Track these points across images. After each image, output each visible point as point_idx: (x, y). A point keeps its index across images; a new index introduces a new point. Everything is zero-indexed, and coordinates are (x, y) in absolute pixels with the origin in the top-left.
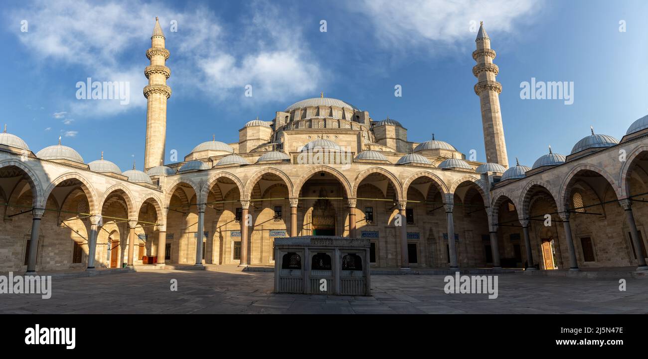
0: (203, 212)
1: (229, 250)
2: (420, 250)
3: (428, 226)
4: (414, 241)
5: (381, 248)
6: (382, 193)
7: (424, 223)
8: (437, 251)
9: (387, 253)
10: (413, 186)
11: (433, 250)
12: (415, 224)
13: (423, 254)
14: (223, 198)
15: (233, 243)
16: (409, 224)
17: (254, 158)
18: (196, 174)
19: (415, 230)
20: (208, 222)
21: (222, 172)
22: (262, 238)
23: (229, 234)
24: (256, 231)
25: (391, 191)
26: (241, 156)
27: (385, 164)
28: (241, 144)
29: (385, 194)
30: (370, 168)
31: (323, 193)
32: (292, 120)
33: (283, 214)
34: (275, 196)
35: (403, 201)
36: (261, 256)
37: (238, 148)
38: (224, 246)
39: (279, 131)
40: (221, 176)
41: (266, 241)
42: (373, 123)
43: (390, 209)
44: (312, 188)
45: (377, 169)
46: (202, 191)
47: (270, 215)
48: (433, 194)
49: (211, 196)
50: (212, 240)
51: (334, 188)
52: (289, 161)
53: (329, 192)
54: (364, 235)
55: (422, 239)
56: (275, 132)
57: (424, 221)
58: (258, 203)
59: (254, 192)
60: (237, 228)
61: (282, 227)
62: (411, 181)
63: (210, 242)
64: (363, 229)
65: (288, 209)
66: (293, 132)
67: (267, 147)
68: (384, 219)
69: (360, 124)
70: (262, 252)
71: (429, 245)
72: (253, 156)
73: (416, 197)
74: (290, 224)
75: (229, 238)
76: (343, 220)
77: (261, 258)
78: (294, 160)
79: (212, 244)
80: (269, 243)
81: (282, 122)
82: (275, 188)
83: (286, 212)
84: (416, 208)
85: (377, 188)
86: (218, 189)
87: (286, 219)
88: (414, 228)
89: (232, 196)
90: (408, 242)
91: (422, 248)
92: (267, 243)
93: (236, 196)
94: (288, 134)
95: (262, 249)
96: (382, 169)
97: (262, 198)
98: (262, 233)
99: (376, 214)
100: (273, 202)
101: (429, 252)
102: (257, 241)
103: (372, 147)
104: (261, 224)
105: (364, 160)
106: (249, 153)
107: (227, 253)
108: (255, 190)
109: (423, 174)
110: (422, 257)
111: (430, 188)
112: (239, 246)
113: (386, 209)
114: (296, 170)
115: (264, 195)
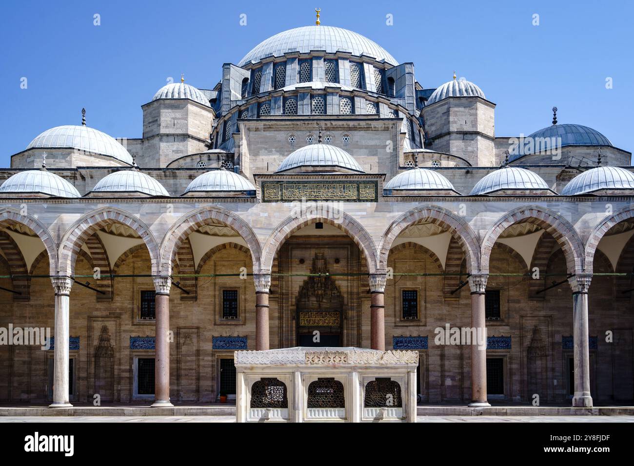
0: (66, 295)
1: (127, 375)
2: (511, 369)
3: (529, 323)
4: (500, 352)
5: (431, 367)
6: (437, 260)
7: (522, 317)
8: (546, 371)
9: (443, 377)
10: (502, 241)
11: (539, 370)
12: (502, 321)
13: (516, 378)
14: (112, 266)
15: (136, 361)
16: (491, 320)
17: (178, 181)
18: (45, 206)
19: (503, 331)
20: (77, 318)
21: (109, 208)
22: (198, 353)
23: (127, 343)
24: (186, 337)
25: (456, 256)
26: (149, 174)
27: (445, 198)
28: (146, 144)
29: (443, 261)
30: (416, 208)
31: (320, 264)
32: (255, 91)
33: (242, 305)
34: (223, 268)
35: (480, 276)
36: (198, 387)
37: (140, 154)
38: (116, 367)
39: (229, 119)
40: (106, 218)
41: (206, 358)
42: (422, 97)
43: (452, 292)
44: (297, 253)
45: (429, 210)
46: (62, 246)
47: (215, 308)
48: (545, 256)
49: (82, 261)
50: (88, 355)
51: (342, 253)
52: (252, 194)
53: (332, 261)
54: (398, 343)
55: (515, 349)
56: (222, 121)
57: (523, 313)
58: (189, 282)
59: (180, 260)
60: (144, 332)
61: (238, 331)
62: (500, 231)
63: (83, 359)
64: (398, 332)
65: (250, 296)
66: (261, 125)
67: (205, 158)
68: (440, 312)
69: (396, 100)
70: (198, 379)
71: (530, 359)
72: (175, 176)
73: (509, 264)
74: (255, 326)
75: (127, 352)
76: (359, 316)
77: (198, 391)
78: (263, 192)
79: (88, 362)
80: (212, 361)
81: (235, 93)
82: (224, 251)
83: (245, 302)
84: (506, 287)
85: (426, 251)
86: (100, 246)
87: (247, 315)
88: (501, 327)
89: (132, 264)
90: (487, 356)
91: (515, 366)
92: (208, 361)
93: (139, 264)
94: (249, 129)
95: (199, 373)
96: (439, 210)
97: (197, 272)
98: (198, 341)
99: (423, 303)
100: (220, 280)
101: (529, 373)
102: (189, 358)
103: (420, 158)
104: (196, 325)
105: (404, 192)
106: (167, 169)
107: (123, 382)
108: (182, 254)
109: (527, 214)
110: (513, 383)
111: (540, 244)
112: (148, 368)
113: (444, 293)
114: (266, 215)
115: (200, 266)
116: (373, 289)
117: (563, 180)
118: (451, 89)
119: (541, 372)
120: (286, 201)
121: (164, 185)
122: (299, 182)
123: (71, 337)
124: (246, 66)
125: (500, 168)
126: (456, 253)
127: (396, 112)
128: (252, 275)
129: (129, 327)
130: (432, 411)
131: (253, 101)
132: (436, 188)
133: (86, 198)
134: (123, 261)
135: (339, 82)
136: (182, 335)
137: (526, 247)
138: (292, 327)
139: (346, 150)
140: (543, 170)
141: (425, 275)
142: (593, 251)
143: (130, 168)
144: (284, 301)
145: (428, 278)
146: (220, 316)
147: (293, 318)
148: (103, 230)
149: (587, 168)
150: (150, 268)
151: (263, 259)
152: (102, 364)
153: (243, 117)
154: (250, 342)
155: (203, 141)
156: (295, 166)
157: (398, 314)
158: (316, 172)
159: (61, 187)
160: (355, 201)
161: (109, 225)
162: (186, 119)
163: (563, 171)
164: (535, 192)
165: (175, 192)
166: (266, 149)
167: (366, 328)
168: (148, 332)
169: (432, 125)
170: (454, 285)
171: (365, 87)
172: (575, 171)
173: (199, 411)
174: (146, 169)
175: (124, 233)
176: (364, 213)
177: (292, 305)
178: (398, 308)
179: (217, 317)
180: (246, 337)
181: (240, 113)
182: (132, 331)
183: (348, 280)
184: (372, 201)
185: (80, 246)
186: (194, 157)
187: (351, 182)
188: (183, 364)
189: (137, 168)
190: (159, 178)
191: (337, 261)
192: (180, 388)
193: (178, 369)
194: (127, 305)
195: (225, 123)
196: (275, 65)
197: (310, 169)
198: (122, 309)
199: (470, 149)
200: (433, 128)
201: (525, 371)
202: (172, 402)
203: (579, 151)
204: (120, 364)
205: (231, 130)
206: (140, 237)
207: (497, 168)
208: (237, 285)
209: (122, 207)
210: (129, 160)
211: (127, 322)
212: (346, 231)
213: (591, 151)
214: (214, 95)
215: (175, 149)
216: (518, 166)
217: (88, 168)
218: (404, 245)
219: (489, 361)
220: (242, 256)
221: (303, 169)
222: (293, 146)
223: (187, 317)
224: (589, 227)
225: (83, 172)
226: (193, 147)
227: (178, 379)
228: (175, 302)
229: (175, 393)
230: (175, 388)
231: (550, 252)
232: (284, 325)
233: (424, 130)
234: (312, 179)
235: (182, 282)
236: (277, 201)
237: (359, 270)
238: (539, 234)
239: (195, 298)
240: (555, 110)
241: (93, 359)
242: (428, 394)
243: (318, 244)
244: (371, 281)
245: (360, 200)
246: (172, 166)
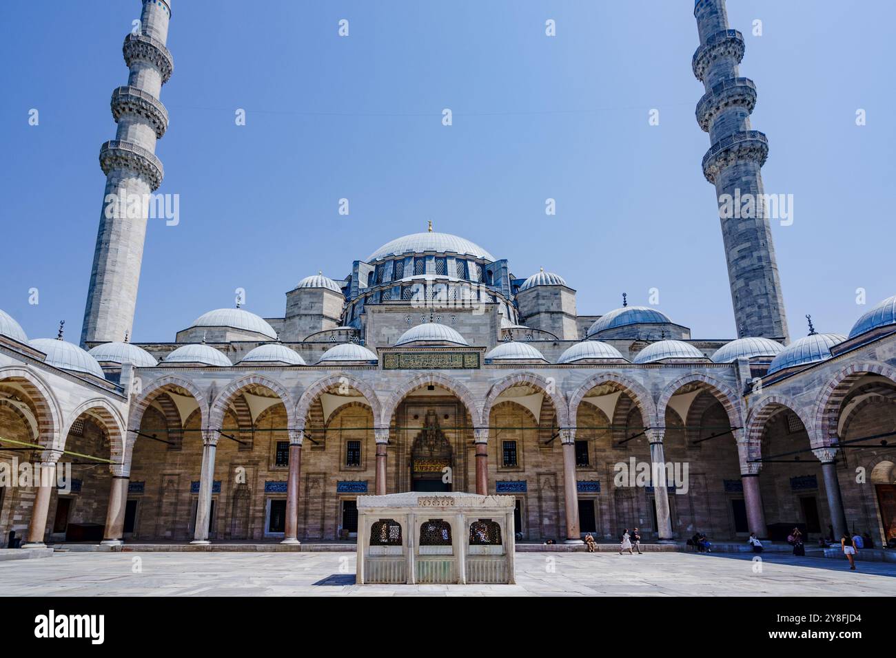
0: (213, 446)
1: (260, 515)
2: (601, 510)
4: (590, 495)
5: (530, 508)
6: (532, 415)
7: (608, 464)
8: (633, 512)
9: (541, 517)
10: (586, 400)
11: (626, 511)
12: (591, 467)
13: (606, 517)
14: (254, 421)
15: (269, 502)
16: (580, 466)
17: (313, 352)
18: (202, 373)
19: (592, 476)
20: (221, 465)
21: (255, 374)
22: (324, 495)
23: (262, 487)
24: (314, 482)
25: (548, 413)
26: (289, 346)
27: (537, 365)
28: (288, 322)
29: (537, 417)
30: (513, 374)
31: (432, 419)
32: (379, 281)
33: (363, 454)
34: (349, 423)
35: (569, 429)
36: (323, 525)
37: (283, 330)
38: (251, 508)
39: (357, 303)
40: (252, 382)
41: (331, 500)
42: (516, 285)
43: (546, 443)
44: (412, 411)
45: (523, 375)
46: (213, 405)
47: (340, 457)
48: (624, 412)
49: (229, 416)
50: (228, 498)
51: (451, 410)
52: (375, 363)
53: (442, 417)
54: (502, 488)
55: (604, 492)
56: (351, 305)
57: (609, 460)
58: (318, 435)
59: (312, 416)
60: (278, 477)
61: (360, 477)
62: (584, 392)
63: (223, 501)
64: (500, 477)
65: (372, 447)
66: (383, 308)
67: (336, 333)
68: (536, 460)
69: (494, 287)
70: (323, 518)
71: (618, 501)
72: (311, 348)
73: (594, 420)
74: (375, 472)
75: (262, 494)
76: (466, 464)
77: (322, 529)
78: (384, 361)
79: (227, 504)
80: (336, 503)
81: (363, 283)
82: (350, 409)
83: (368, 452)
84: (593, 439)
85: (523, 408)
86: (245, 404)
87: (368, 462)
88: (590, 473)
89: (270, 420)
90: (578, 498)
91: (604, 507)
92: (334, 502)
93: (277, 419)
94: (373, 311)
95: (324, 513)
96: (532, 376)
97: (326, 426)
98: (325, 485)
99: (521, 452)
100: (345, 433)
101: (617, 514)
102: (316, 500)
103: (514, 333)
104: (323, 471)
105: (502, 361)
106: (304, 342)
107: (256, 521)
108: (314, 411)
109: (606, 379)
110: (604, 522)
111: (619, 402)
112: (279, 508)
113: (539, 443)
114: (386, 379)
115: (329, 421)
116: (477, 441)
117: (635, 350)
118: (539, 279)
119: (628, 512)
120: (403, 369)
121: (301, 356)
122: (414, 354)
123: (214, 482)
124: (371, 263)
125: (582, 341)
126: (548, 410)
127: (494, 298)
128: (373, 429)
129: (265, 473)
130: (532, 548)
131: (377, 290)
132: (528, 357)
133: (236, 366)
134: (263, 416)
135: (447, 275)
136: (310, 480)
137: (607, 405)
138: (407, 473)
139: (453, 328)
140: (618, 342)
141: (522, 429)
142: (664, 409)
143: (274, 342)
144: (401, 451)
145: (525, 431)
146: (344, 463)
147: (409, 465)
148: (249, 392)
149: (654, 341)
150: (286, 422)
151: (382, 416)
152: (239, 505)
153: (368, 302)
154: (370, 486)
155: (335, 320)
156: (411, 340)
157: (499, 461)
158: (428, 345)
159: (216, 357)
160: (461, 368)
161: (254, 388)
162: (322, 303)
163: (634, 344)
164: (611, 360)
165: (310, 361)
166: (387, 327)
167: (472, 473)
168: (281, 477)
169: (524, 306)
170: (547, 437)
171: (469, 278)
172: (644, 343)
173: (323, 547)
174: (286, 343)
175: (266, 395)
176: (469, 378)
177: (407, 454)
178: (499, 457)
179: (342, 464)
180: (367, 482)
181: (366, 298)
182: (267, 476)
183: (455, 433)
184: (475, 368)
185: (228, 405)
186: (327, 333)
187: (457, 353)
188: (310, 505)
189: (279, 342)
190: (297, 350)
191: (446, 417)
192: (307, 526)
193: (306, 510)
194: (264, 454)
195: (354, 306)
196: (395, 262)
197: (424, 343)
198: (259, 457)
199: (557, 325)
200: (526, 309)
201: (614, 511)
202: (298, 539)
203: (646, 327)
204: (255, 505)
205: (358, 311)
206: (279, 397)
207: (579, 341)
208: (361, 437)
209: (266, 373)
210: (274, 335)
211: (263, 468)
212: (453, 392)
213: (656, 327)
214: (346, 284)
215: (311, 326)
216: (596, 340)
217: (239, 342)
218: (503, 403)
219: (580, 502)
220: (365, 412)
221: (418, 343)
222: (409, 325)
223: (315, 464)
224: (658, 389)
225: (235, 345)
226: (326, 325)
227: (305, 519)
228: (306, 451)
229: (303, 531)
230: (302, 526)
231: (628, 409)
232: (400, 471)
233: (518, 310)
234: (425, 351)
235: (313, 435)
236: (396, 369)
237: (465, 424)
238: (618, 394)
239: (324, 448)
240: (624, 295)
241: (232, 501)
242: (528, 532)
243: (430, 403)
244: (475, 434)
245: (465, 368)
246: (308, 340)
